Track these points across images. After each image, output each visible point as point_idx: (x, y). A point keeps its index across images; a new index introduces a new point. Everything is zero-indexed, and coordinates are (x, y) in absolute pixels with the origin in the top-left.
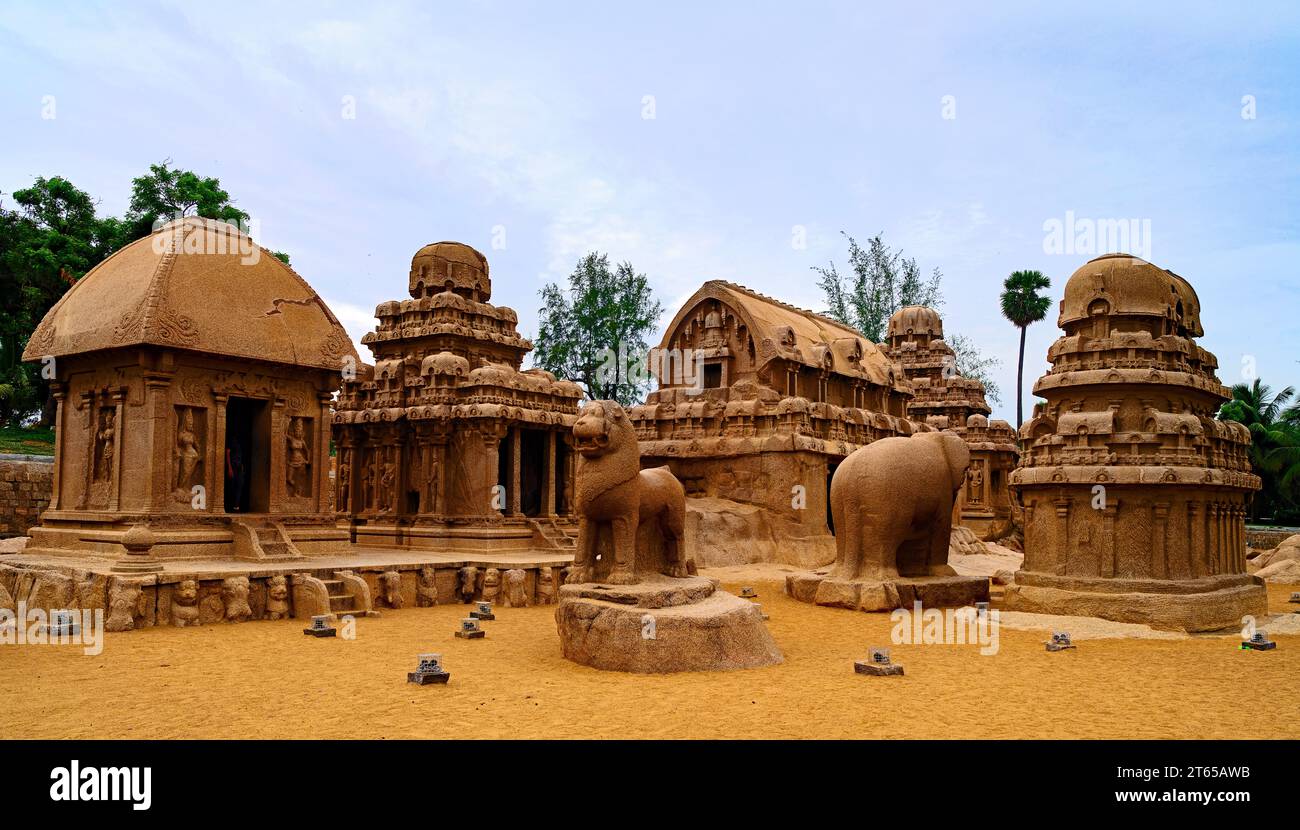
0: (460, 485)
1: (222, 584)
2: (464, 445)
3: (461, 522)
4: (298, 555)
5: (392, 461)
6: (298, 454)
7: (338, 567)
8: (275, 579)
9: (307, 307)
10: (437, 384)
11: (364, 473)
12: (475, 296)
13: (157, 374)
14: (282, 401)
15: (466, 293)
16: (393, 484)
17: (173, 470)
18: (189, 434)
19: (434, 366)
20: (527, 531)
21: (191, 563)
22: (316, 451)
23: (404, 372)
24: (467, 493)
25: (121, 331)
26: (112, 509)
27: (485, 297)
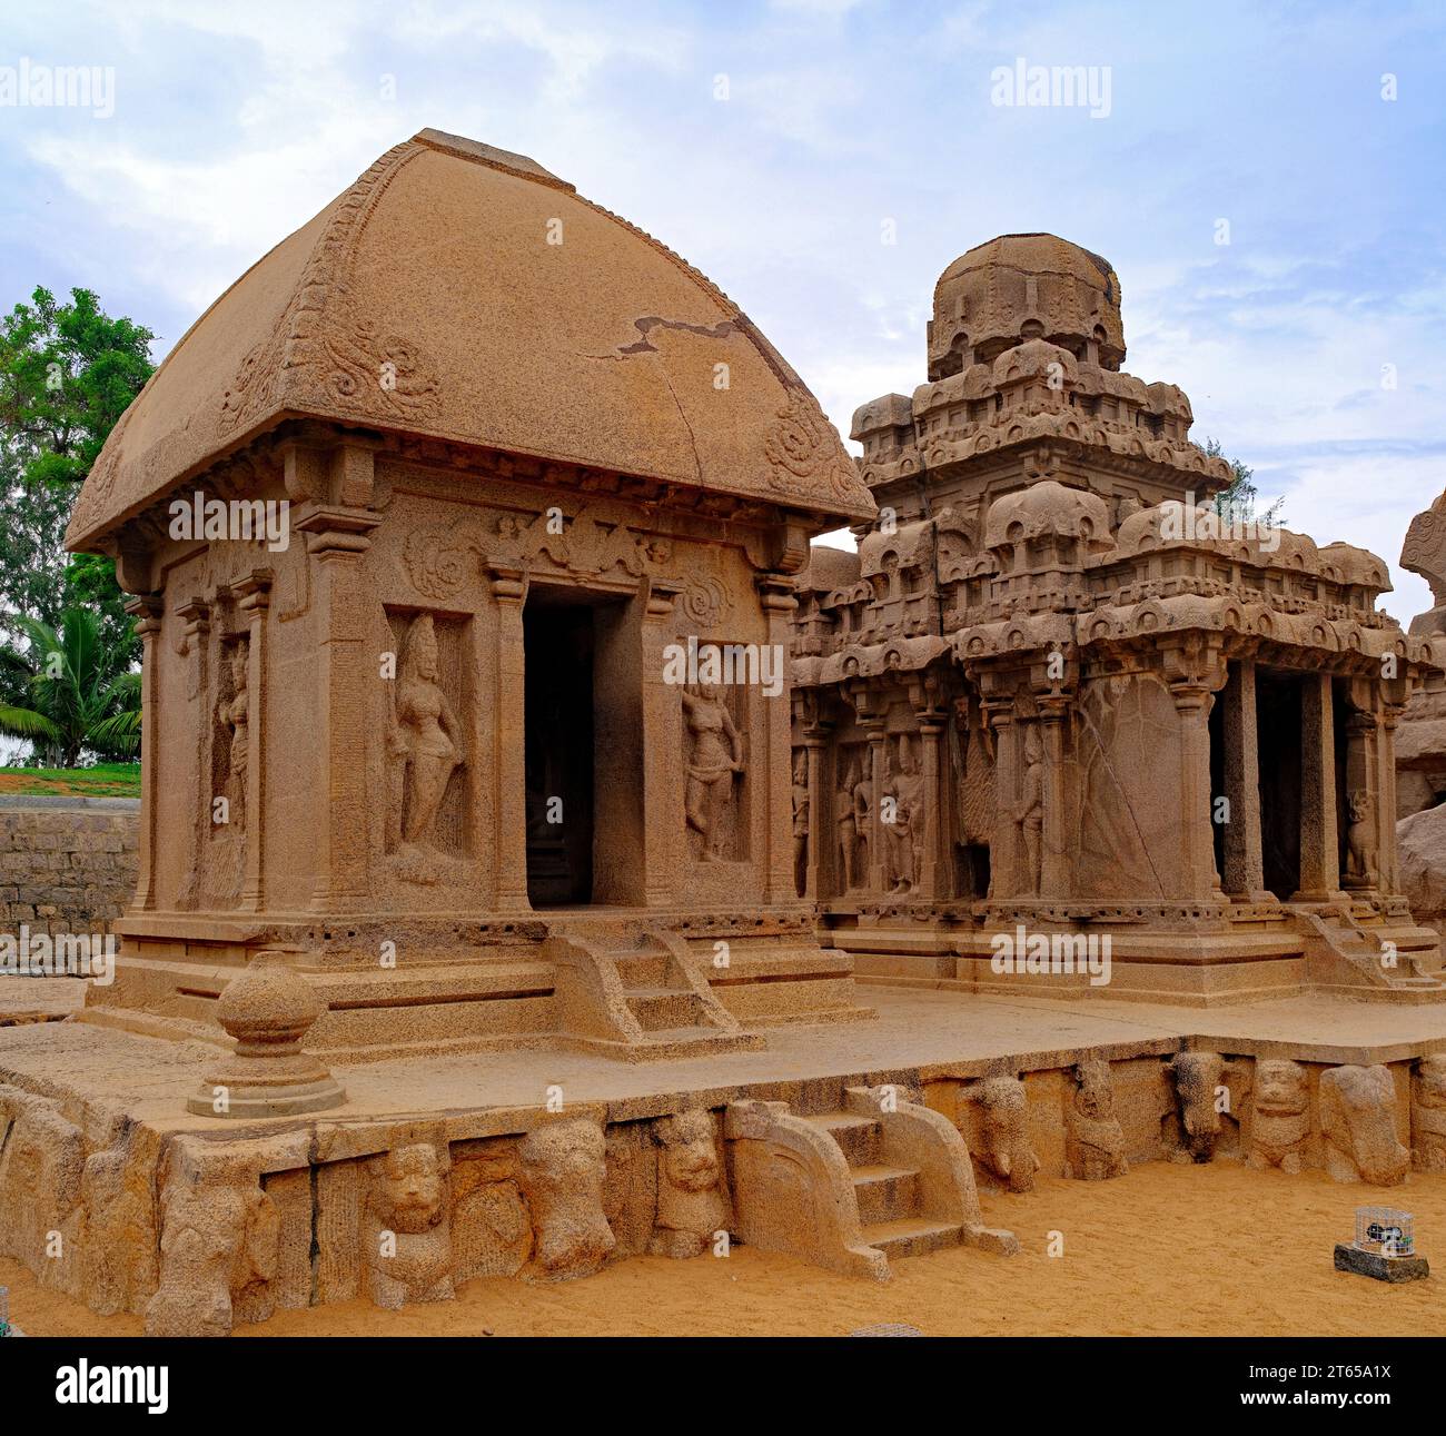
0: (1105, 823)
1: (522, 1147)
2: (1112, 715)
3: (1115, 918)
4: (733, 1031)
5: (914, 771)
6: (712, 744)
7: (859, 1071)
8: (682, 1122)
9: (720, 341)
10: (1032, 562)
11: (843, 804)
12: (1092, 352)
13: (332, 512)
14: (667, 595)
15: (1077, 344)
16: (919, 827)
17: (389, 789)
18: (427, 687)
19: (1024, 517)
20: (1289, 940)
21: (441, 1060)
22: (756, 735)
23: (935, 544)
24: (1127, 843)
25: (236, 398)
26: (248, 907)
27: (1113, 356)
